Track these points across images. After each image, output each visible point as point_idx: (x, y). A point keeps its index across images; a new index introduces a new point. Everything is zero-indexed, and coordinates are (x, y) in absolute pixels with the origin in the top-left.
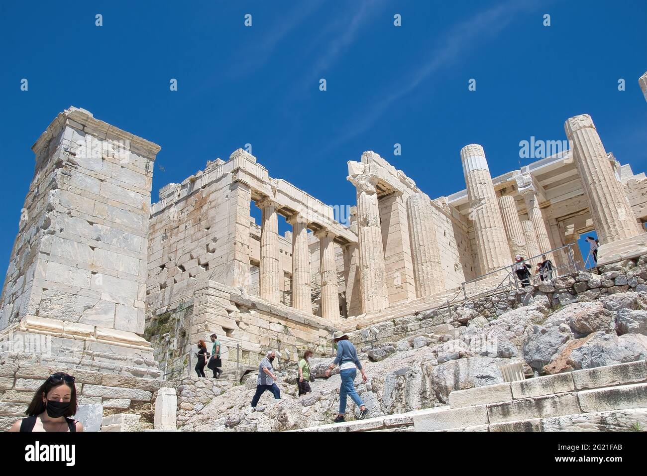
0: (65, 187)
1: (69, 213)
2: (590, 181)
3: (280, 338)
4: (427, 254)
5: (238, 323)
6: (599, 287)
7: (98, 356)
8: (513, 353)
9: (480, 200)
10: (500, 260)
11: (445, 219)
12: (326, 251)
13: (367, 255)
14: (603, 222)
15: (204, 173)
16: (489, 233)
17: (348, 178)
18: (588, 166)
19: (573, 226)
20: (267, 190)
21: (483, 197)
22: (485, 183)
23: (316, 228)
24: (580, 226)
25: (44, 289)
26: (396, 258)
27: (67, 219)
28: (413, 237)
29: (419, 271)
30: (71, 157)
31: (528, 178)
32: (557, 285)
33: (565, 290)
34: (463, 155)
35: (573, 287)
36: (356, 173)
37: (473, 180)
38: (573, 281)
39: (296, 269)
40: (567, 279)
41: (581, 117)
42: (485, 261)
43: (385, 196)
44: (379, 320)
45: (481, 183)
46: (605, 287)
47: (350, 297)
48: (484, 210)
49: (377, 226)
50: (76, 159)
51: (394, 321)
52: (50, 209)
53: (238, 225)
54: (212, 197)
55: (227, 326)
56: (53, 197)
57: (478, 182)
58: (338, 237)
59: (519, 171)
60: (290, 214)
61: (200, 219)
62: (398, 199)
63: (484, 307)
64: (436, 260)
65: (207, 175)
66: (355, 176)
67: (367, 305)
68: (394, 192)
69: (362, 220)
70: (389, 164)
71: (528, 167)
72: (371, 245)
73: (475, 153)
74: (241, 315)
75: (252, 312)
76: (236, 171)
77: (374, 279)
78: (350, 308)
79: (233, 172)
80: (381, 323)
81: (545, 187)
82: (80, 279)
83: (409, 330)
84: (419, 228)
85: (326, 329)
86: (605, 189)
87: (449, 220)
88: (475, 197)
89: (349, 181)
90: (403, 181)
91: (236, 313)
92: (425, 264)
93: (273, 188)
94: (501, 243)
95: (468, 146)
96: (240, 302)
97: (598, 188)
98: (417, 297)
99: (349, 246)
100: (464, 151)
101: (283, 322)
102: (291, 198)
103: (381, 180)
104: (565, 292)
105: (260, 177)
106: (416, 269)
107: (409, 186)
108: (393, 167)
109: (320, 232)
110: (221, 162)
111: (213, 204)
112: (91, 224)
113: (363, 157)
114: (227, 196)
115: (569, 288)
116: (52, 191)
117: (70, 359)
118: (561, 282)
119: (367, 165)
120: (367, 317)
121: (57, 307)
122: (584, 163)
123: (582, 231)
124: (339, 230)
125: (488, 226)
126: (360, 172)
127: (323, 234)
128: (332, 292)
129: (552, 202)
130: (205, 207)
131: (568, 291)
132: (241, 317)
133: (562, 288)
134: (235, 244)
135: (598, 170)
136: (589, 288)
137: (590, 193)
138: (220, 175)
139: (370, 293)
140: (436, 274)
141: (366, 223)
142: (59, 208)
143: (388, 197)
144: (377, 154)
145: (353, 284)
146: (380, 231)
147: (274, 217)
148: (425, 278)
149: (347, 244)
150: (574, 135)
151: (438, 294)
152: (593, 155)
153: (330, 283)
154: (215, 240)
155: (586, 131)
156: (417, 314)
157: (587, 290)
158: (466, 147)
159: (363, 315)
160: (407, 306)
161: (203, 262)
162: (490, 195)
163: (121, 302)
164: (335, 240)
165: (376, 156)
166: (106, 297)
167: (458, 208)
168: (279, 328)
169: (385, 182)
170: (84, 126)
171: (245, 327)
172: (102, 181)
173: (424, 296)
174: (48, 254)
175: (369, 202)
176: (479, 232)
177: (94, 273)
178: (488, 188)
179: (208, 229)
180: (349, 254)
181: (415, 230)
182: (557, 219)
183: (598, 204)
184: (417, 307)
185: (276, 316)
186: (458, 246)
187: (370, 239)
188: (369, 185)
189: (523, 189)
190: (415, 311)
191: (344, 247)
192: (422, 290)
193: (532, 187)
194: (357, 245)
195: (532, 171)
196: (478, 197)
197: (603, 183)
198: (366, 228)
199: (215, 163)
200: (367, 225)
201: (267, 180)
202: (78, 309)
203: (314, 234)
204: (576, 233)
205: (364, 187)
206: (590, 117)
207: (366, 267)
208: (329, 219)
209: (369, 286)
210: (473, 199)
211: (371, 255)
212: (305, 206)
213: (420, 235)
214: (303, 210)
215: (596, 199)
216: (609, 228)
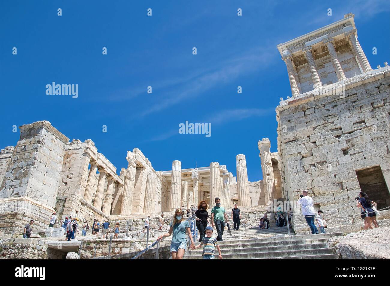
0: (40, 151)
1: (40, 161)
2: (212, 186)
3: (92, 218)
4: (151, 197)
5: (80, 210)
7: (43, 213)
9: (175, 183)
11: (159, 181)
12: (110, 186)
13: (127, 192)
15: (71, 143)
16: (175, 195)
17: (126, 158)
20: (95, 158)
22: (178, 177)
23: (109, 175)
25: (30, 188)
26: (137, 195)
27: (40, 164)
28: (147, 189)
29: (146, 203)
30: (43, 140)
31: (197, 173)
34: (173, 164)
37: (174, 174)
39: (98, 191)
41: (216, 163)
42: (171, 205)
43: (139, 168)
44: (128, 218)
47: (115, 206)
48: (175, 186)
49: (134, 181)
50: (44, 141)
51: (133, 220)
52: (35, 159)
53: (84, 171)
54: (73, 155)
55: (77, 210)
56: (37, 154)
57: (176, 176)
59: (194, 169)
60: (101, 168)
61: (66, 163)
62: (144, 171)
64: (154, 201)
65: (72, 145)
66: (129, 158)
67: (123, 212)
68: (143, 167)
69: (128, 176)
70: (143, 155)
71: (198, 168)
72: (130, 188)
73: (178, 164)
74: (82, 207)
75: (85, 206)
76: (87, 148)
77: (128, 202)
78: (114, 211)
79: (85, 148)
80: (129, 220)
81: (203, 178)
82: (40, 185)
83: (139, 224)
84: (150, 187)
85: (106, 218)
86: (216, 190)
87: (161, 182)
88: (174, 181)
89: (126, 160)
90: (147, 163)
91: (81, 206)
92: (149, 201)
93: (98, 157)
94: (178, 200)
95: (176, 160)
96: (83, 202)
98: (143, 213)
99: (119, 185)
100: (174, 162)
101: (94, 212)
102: (103, 162)
103: (139, 162)
105: (94, 152)
107: (149, 165)
108: (145, 156)
110: (80, 141)
111: (73, 159)
112: (46, 166)
113: (134, 150)
114: (81, 158)
116: (36, 152)
117: (37, 213)
119: (135, 154)
120: (123, 216)
121: (33, 194)
122: (212, 180)
124: (116, 178)
125: (175, 193)
126: (131, 157)
127: (110, 178)
128: (109, 203)
129: (204, 184)
130: (69, 159)
132: (82, 208)
134: (81, 178)
138: (79, 147)
139: (125, 207)
140: (153, 206)
141: (130, 179)
142: (38, 159)
143: (139, 169)
145: (116, 201)
146: (134, 183)
147: (96, 169)
148: (148, 206)
150: (212, 168)
151: (152, 213)
153: (109, 199)
154: (72, 174)
155: (216, 169)
156: (143, 219)
159: (121, 215)
160: (139, 215)
161: (65, 181)
162: (179, 182)
163: (50, 196)
164: (114, 182)
165: (139, 151)
166: (46, 193)
167: (166, 177)
168: (92, 214)
170: (48, 128)
171: (82, 212)
172: (51, 150)
173: (146, 213)
174: (33, 175)
175: (133, 170)
176: (172, 194)
177: (44, 184)
179: (69, 168)
180: (118, 188)
182: (204, 192)
183: (212, 195)
184: (143, 216)
185: (92, 209)
186: (162, 194)
187: (130, 186)
188: (134, 163)
189: (193, 177)
190: (142, 218)
191: (116, 185)
192: (146, 210)
193: (197, 177)
194: (122, 186)
195: (199, 170)
197: (216, 188)
198: (129, 181)
199: (77, 141)
200: (130, 180)
201: (96, 154)
202: (38, 196)
203: (107, 178)
205: (132, 164)
206: (219, 163)
207: (126, 197)
208: (114, 173)
209: (126, 204)
210: (173, 181)
211: (129, 192)
212: (107, 166)
213: (150, 189)
214: (106, 168)
215: (212, 193)
216: (213, 203)
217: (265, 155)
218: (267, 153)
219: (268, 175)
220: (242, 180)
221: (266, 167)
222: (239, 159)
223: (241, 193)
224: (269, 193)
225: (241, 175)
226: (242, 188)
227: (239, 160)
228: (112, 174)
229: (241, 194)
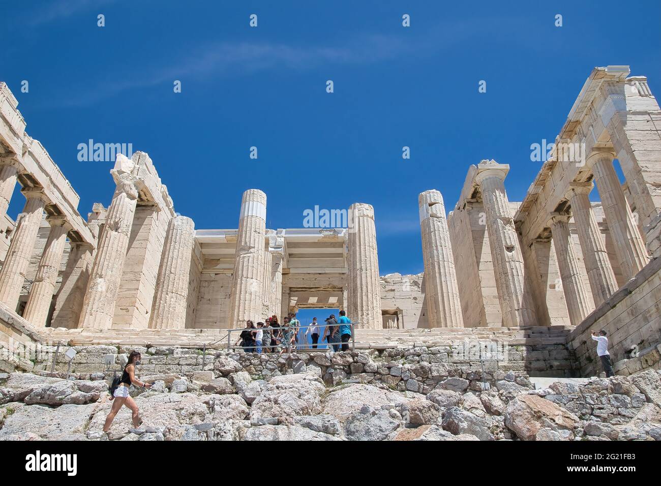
2: (358, 267)
4: (175, 284)
6: (374, 373)
8: (337, 430)
9: (250, 248)
10: (252, 315)
12: (54, 243)
13: (106, 263)
14: (359, 308)
16: (248, 283)
17: (112, 171)
18: (360, 252)
19: (296, 298)
20: (16, 146)
21: (253, 246)
22: (259, 233)
23: (54, 212)
24: (303, 301)
26: (131, 276)
28: (165, 260)
29: (161, 299)
31: (281, 241)
32: (335, 360)
33: (341, 367)
34: (246, 197)
35: (349, 366)
36: (123, 170)
37: (249, 225)
38: (351, 360)
39: (14, 252)
40: (345, 357)
41: (366, 206)
42: (236, 311)
43: (145, 206)
44: (101, 341)
45: (256, 231)
46: (380, 374)
47: (62, 303)
48: (251, 259)
49: (127, 235)
51: (119, 348)
57: (253, 230)
58: (72, 231)
59: (275, 232)
60: (31, 184)
62: (155, 214)
63: (250, 362)
64: (183, 294)
66: (121, 172)
67: (87, 319)
68: (153, 205)
69: (112, 222)
70: (157, 174)
71: (284, 230)
72: (114, 254)
73: (259, 200)
77: (104, 293)
78: (58, 316)
80: (103, 346)
84: (175, 253)
85: (30, 335)
86: (369, 278)
88: (246, 243)
89: (111, 175)
90: (164, 198)
92: (170, 294)
93: (25, 146)
95: (255, 190)
97: (363, 276)
98: (150, 327)
99: (81, 245)
100: (248, 193)
102: (40, 166)
103: (146, 188)
104: (340, 369)
105: (15, 127)
106: (159, 297)
107: (168, 205)
108: (160, 179)
109: (55, 219)
113: (135, 155)
115: (346, 366)
118: (339, 358)
119: (137, 166)
120: (85, 334)
122: (357, 248)
123: (302, 306)
124: (76, 222)
125: (250, 276)
126: (127, 170)
127: (58, 222)
128: (46, 292)
129: (292, 271)
131: (343, 369)
133: (339, 365)
135: (368, 260)
136: (364, 371)
137: (355, 277)
139: (95, 307)
140: (179, 309)
141: (116, 228)
143: (144, 208)
144: (150, 159)
145: (70, 290)
146: (128, 241)
147: (12, 180)
148: (166, 309)
149: (79, 243)
150: (357, 220)
151: (176, 331)
152: (367, 244)
153: (48, 280)
155: (367, 220)
156: (149, 346)
157: (362, 373)
158: (252, 190)
159: (79, 330)
160: (137, 334)
162: (260, 246)
164: (69, 234)
165: (149, 161)
169: (148, 191)
173: (158, 328)
175: (126, 206)
176: (239, 280)
178: (261, 238)
180: (77, 254)
181: (171, 254)
182: (290, 288)
183: (359, 290)
184: (150, 339)
187: (115, 246)
188: (134, 188)
189: (273, 249)
190: (146, 342)
191: (75, 244)
192: (159, 321)
193: (281, 251)
194: (91, 249)
195: (287, 235)
196: (248, 244)
197: (368, 272)
198: (114, 233)
200: (116, 230)
201: (21, 134)
203: (48, 218)
204: (297, 306)
205: (127, 188)
207: (101, 277)
208: (72, 208)
209: (97, 298)
210: (243, 244)
211: (110, 265)
212: (52, 182)
213: (174, 261)
214: (48, 187)
215: (359, 285)
216: (362, 315)
217: (498, 199)
218: (502, 195)
219: (510, 249)
220: (441, 256)
221: (503, 227)
222: (429, 202)
223: (439, 291)
224: (517, 296)
225: (438, 244)
226: (443, 279)
227: (431, 205)
228: (64, 208)
229: (440, 294)
